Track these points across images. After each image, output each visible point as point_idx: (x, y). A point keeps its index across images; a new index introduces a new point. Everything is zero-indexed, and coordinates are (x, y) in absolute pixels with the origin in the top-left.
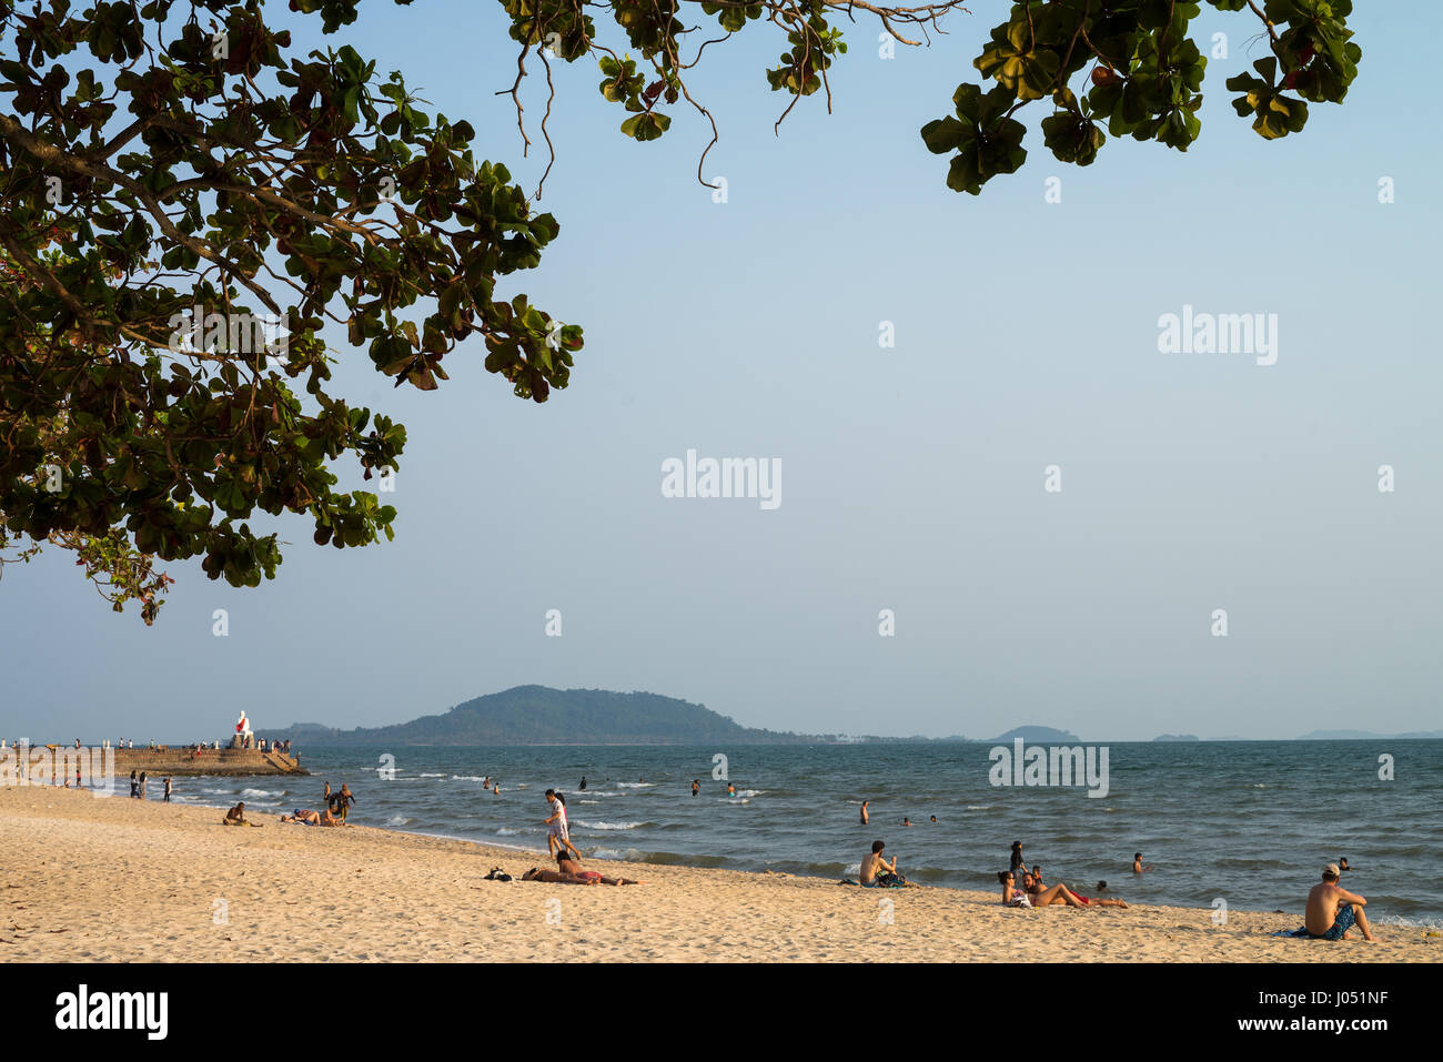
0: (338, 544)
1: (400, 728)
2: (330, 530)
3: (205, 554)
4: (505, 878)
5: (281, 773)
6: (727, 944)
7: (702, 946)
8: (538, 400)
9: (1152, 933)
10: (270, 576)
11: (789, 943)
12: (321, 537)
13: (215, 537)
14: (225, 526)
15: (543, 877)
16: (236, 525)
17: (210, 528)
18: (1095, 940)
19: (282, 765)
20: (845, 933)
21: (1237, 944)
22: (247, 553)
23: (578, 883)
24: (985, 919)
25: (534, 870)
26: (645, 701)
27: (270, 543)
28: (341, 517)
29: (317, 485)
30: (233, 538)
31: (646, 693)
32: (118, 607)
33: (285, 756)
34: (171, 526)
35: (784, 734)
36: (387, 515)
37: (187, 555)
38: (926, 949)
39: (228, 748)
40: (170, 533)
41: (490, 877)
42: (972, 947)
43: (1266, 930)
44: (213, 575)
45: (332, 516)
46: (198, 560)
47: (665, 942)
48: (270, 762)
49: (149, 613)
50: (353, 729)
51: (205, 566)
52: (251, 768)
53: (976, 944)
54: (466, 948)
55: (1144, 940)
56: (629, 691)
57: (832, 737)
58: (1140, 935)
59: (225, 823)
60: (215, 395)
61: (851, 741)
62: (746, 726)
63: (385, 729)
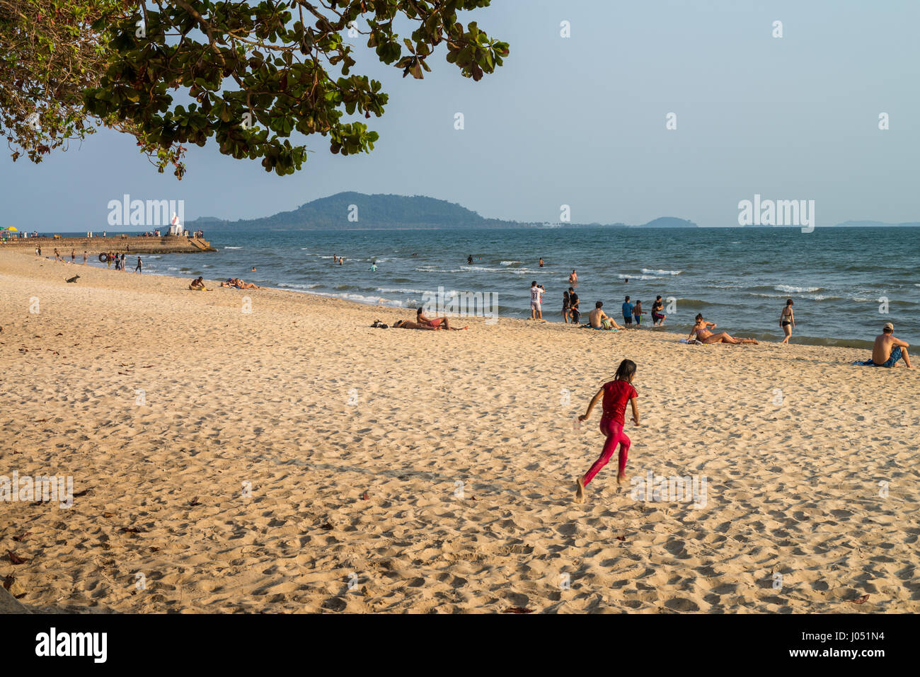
0: (345, 153)
1: (267, 220)
2: (340, 145)
3: (264, 157)
4: (384, 327)
5: (200, 251)
6: (539, 371)
7: (525, 372)
8: (476, 80)
9: (781, 362)
10: (299, 168)
11: (575, 370)
12: (335, 149)
13: (269, 147)
14: (274, 141)
15: (407, 325)
16: (281, 140)
17: (267, 143)
18: (750, 367)
19: (201, 246)
20: (604, 363)
21: (834, 370)
22: (288, 156)
23: (429, 329)
24: (681, 354)
25: (400, 322)
26: (421, 202)
27: (302, 149)
28: (345, 137)
29: (332, 119)
30: (279, 148)
31: (422, 196)
32: (161, 170)
33: (202, 240)
34: (244, 141)
35: (510, 222)
36: (373, 137)
37: (253, 157)
38: (655, 374)
39: (166, 235)
40: (242, 144)
41: (375, 326)
42: (682, 372)
43: (847, 360)
44: (269, 169)
45: (342, 138)
46: (260, 160)
47: (503, 370)
48: (193, 244)
49: (180, 172)
50: (237, 220)
51: (263, 164)
52: (181, 248)
53: (683, 370)
54: (389, 375)
55: (779, 368)
56: (411, 195)
57: (540, 224)
58: (775, 364)
59: (190, 288)
60: (279, 68)
61: (553, 226)
62: (485, 217)
63: (257, 220)
